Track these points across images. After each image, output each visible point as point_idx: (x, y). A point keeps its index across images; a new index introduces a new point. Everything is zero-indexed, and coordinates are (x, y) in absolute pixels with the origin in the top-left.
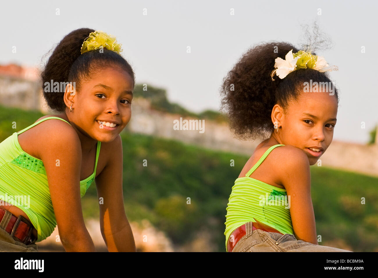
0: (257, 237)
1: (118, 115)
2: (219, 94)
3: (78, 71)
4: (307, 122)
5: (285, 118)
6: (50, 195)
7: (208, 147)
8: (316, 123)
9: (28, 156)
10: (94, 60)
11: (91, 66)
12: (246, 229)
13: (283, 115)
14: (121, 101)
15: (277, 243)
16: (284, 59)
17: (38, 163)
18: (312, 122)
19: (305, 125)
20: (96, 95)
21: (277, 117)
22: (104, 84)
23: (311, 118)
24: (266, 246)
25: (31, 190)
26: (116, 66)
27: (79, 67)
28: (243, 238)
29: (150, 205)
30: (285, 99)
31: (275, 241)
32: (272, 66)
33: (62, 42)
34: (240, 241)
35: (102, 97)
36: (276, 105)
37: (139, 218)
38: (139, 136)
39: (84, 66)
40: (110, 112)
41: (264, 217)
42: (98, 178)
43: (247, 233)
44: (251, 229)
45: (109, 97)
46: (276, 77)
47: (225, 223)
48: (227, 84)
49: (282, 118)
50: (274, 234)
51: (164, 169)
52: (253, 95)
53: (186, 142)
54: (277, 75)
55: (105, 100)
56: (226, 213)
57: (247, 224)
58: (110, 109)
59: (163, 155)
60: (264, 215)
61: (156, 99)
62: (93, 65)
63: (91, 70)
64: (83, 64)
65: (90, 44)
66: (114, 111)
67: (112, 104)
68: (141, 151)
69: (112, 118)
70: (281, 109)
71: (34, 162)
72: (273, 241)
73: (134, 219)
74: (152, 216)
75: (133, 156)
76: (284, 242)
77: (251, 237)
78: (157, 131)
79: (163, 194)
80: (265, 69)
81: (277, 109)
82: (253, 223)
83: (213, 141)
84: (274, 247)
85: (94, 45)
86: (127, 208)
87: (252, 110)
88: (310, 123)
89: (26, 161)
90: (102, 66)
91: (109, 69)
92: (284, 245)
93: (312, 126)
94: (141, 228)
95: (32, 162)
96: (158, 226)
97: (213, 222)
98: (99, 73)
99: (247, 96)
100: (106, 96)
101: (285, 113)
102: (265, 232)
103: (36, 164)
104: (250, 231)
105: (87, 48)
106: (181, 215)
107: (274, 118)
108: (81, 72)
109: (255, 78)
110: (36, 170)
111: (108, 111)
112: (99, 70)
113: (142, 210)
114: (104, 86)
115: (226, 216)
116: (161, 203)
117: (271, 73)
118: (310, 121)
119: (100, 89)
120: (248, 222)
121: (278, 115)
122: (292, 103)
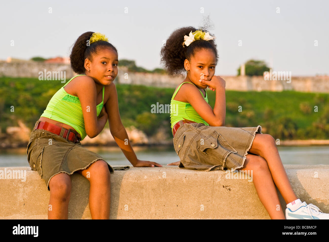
0: (186, 126)
1: (113, 72)
2: (160, 56)
3: (90, 52)
4: (200, 67)
5: (190, 66)
6: (83, 115)
7: (159, 86)
8: (204, 67)
9: (70, 95)
10: (98, 46)
11: (97, 49)
12: (180, 124)
13: (189, 64)
14: (113, 65)
15: (196, 128)
16: (188, 36)
17: (75, 98)
18: (203, 67)
19: (199, 69)
20: (101, 63)
21: (187, 66)
22: (105, 57)
23: (201, 65)
24: (190, 130)
25: (73, 113)
26: (110, 48)
27: (90, 50)
28: (179, 129)
29: (133, 118)
30: (189, 56)
31: (195, 127)
32: (183, 40)
33: (78, 40)
34: (178, 130)
35: (104, 63)
36: (186, 60)
37: (129, 125)
38: (124, 85)
39: (93, 49)
40: (109, 71)
41: (187, 116)
42: (105, 106)
43: (181, 126)
44: (182, 123)
45: (108, 63)
46: (185, 46)
47: (171, 122)
48: (163, 51)
49: (189, 66)
50: (193, 124)
51: (138, 100)
52: (175, 55)
53: (148, 85)
54: (185, 44)
55: (106, 65)
56: (170, 118)
57: (180, 121)
58: (109, 69)
59: (137, 93)
60: (187, 115)
61: (130, 66)
62: (98, 48)
63: (98, 51)
64: (92, 49)
65: (94, 39)
66: (111, 70)
67: (110, 66)
68: (126, 93)
69: (111, 74)
70: (188, 61)
71: (73, 98)
72: (194, 128)
73: (126, 126)
74: (136, 124)
75: (122, 95)
76: (199, 127)
77: (183, 128)
78: (133, 81)
79: (139, 112)
80: (179, 42)
81: (186, 62)
82: (183, 121)
83: (161, 83)
84: (195, 130)
85: (96, 39)
86: (122, 121)
87: (175, 63)
88: (202, 67)
89: (69, 98)
90: (103, 48)
91: (106, 49)
92: (199, 129)
93: (202, 69)
94: (131, 130)
95: (72, 98)
96: (139, 128)
97: (165, 123)
98: (102, 52)
99: (172, 56)
100: (106, 63)
101: (190, 64)
102: (189, 124)
103: (74, 99)
104: (182, 124)
105: (92, 41)
106: (149, 121)
107: (186, 66)
108: (92, 52)
109: (175, 46)
110: (74, 102)
111: (109, 70)
112: (102, 50)
113: (130, 121)
114: (105, 58)
115: (170, 119)
116: (139, 117)
117: (182, 44)
118: (201, 67)
119: (103, 60)
120: (180, 120)
121: (188, 64)
122: (192, 59)
